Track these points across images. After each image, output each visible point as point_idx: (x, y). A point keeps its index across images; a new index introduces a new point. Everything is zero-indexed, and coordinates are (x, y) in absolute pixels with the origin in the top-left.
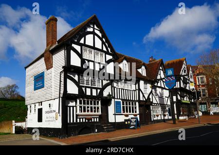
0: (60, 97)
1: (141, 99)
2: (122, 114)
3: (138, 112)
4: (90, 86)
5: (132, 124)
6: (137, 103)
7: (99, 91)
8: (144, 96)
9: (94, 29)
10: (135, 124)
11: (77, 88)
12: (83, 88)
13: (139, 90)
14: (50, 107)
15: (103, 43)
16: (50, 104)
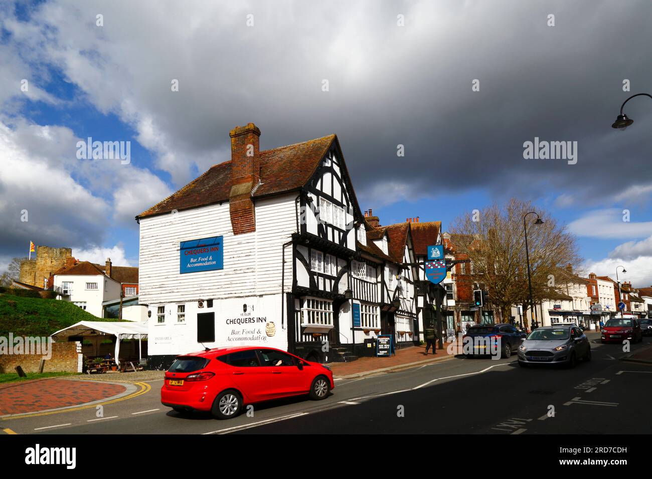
0: (283, 293)
1: (386, 301)
2: (361, 330)
3: (379, 327)
4: (322, 272)
5: (381, 347)
6: (378, 308)
7: (333, 282)
8: (388, 295)
9: (333, 162)
10: (387, 346)
11: (308, 277)
12: (315, 277)
13: (383, 283)
14: (245, 310)
15: (343, 191)
16: (245, 306)
